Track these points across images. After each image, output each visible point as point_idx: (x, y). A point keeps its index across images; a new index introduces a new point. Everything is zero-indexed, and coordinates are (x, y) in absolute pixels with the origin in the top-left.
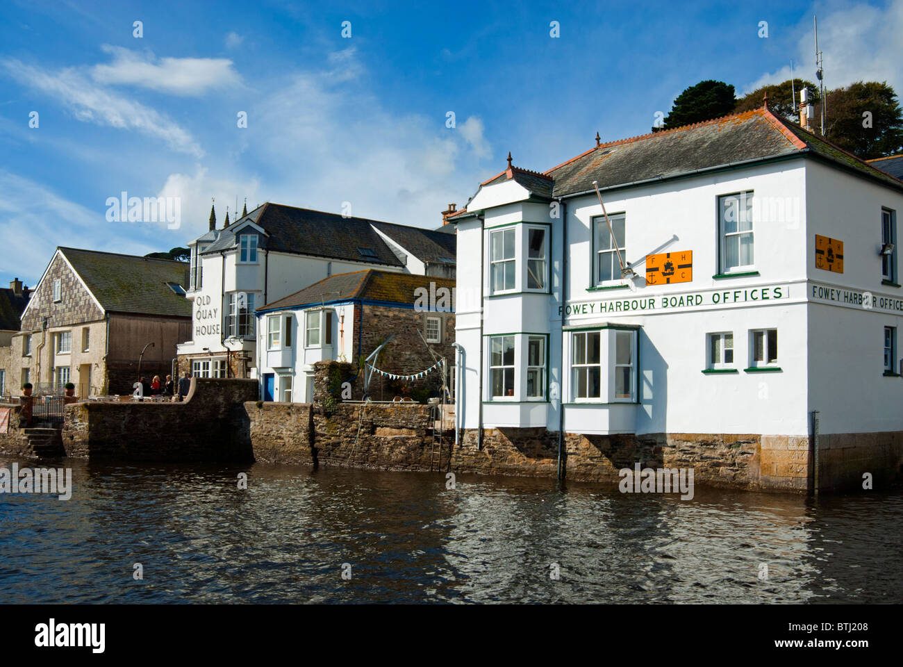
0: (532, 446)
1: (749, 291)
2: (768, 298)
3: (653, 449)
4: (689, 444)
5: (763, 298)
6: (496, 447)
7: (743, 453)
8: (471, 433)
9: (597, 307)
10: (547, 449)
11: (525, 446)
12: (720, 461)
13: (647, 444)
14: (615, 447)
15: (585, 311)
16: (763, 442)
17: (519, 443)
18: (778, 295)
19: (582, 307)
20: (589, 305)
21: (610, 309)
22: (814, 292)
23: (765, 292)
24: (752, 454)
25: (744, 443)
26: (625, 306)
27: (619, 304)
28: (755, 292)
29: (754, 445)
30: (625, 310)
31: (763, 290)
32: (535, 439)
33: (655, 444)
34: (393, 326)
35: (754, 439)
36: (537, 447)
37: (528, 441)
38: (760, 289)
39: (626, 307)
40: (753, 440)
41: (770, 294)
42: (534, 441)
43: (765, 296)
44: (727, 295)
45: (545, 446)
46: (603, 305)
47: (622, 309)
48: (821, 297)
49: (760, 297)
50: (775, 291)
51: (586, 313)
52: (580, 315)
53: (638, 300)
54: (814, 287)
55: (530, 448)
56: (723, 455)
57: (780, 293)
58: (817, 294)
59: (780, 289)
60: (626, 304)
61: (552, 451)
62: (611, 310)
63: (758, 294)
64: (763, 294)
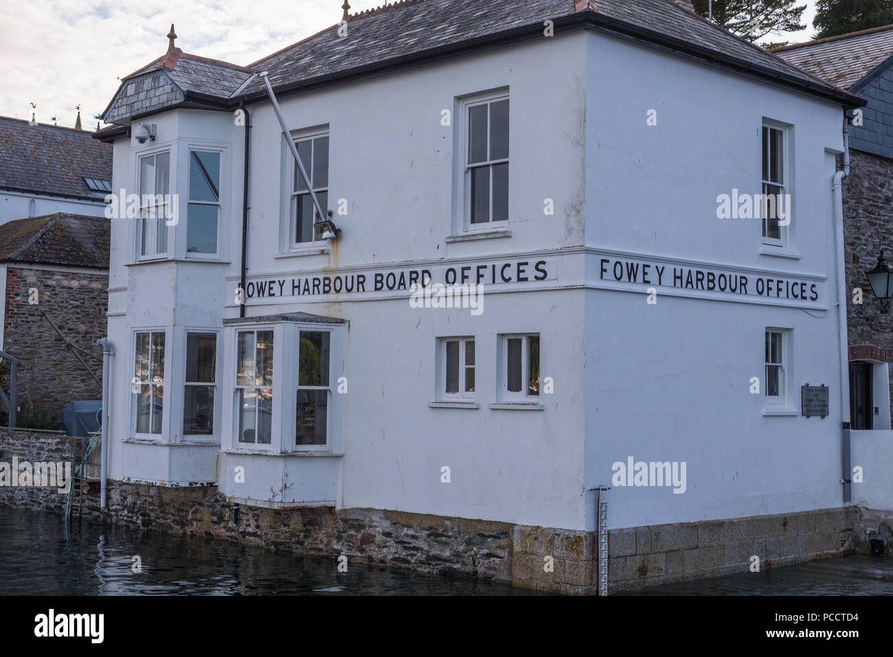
0: (199, 516)
1: (499, 264)
2: (526, 279)
3: (359, 536)
4: (411, 532)
5: (520, 280)
6: (153, 515)
7: (489, 556)
8: (124, 487)
9: (288, 287)
10: (218, 523)
11: (190, 517)
12: (455, 567)
13: (352, 526)
14: (309, 528)
15: (272, 292)
16: (516, 537)
17: (182, 510)
18: (541, 275)
19: (268, 284)
20: (277, 282)
21: (305, 290)
22: (603, 270)
23: (522, 268)
24: (502, 558)
25: (490, 536)
26: (325, 285)
27: (316, 282)
28: (507, 268)
29: (504, 542)
30: (325, 292)
31: (519, 264)
32: (201, 504)
33: (363, 527)
34: (78, 303)
35: (504, 531)
36: (206, 518)
37: (194, 509)
38: (514, 263)
39: (327, 288)
40: (502, 533)
41: (530, 272)
42: (201, 508)
43: (522, 275)
44: (466, 272)
45: (215, 519)
46: (296, 284)
47: (321, 291)
48: (619, 279)
49: (514, 278)
50: (537, 268)
51: (273, 295)
52: (266, 300)
53: (343, 276)
54: (603, 261)
55: (196, 520)
56: (457, 555)
57: (544, 271)
58: (609, 275)
59: (544, 263)
60: (327, 282)
61: (225, 527)
62: (306, 293)
63: (511, 273)
64: (519, 271)
